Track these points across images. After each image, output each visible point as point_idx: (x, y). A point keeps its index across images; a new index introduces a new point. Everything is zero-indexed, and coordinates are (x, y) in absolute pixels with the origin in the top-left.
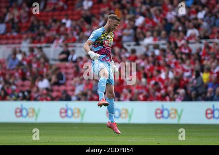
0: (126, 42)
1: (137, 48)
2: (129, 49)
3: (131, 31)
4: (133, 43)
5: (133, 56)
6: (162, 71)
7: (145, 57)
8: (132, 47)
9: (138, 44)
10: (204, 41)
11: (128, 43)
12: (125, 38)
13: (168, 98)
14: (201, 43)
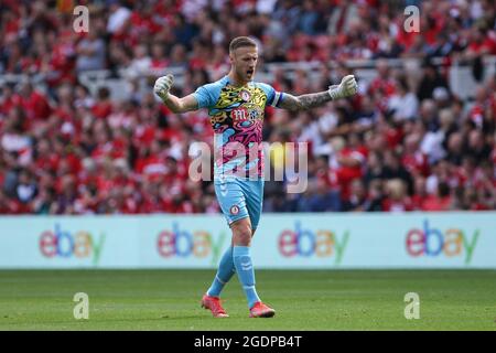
0: (85, 70)
1: (112, 85)
2: (94, 87)
3: (97, 45)
4: (102, 74)
5: (103, 105)
6: (174, 140)
7: (132, 107)
8: (101, 83)
9: (115, 76)
10: (273, 68)
11: (92, 74)
12: (82, 62)
13: (187, 206)
14: (266, 71)
